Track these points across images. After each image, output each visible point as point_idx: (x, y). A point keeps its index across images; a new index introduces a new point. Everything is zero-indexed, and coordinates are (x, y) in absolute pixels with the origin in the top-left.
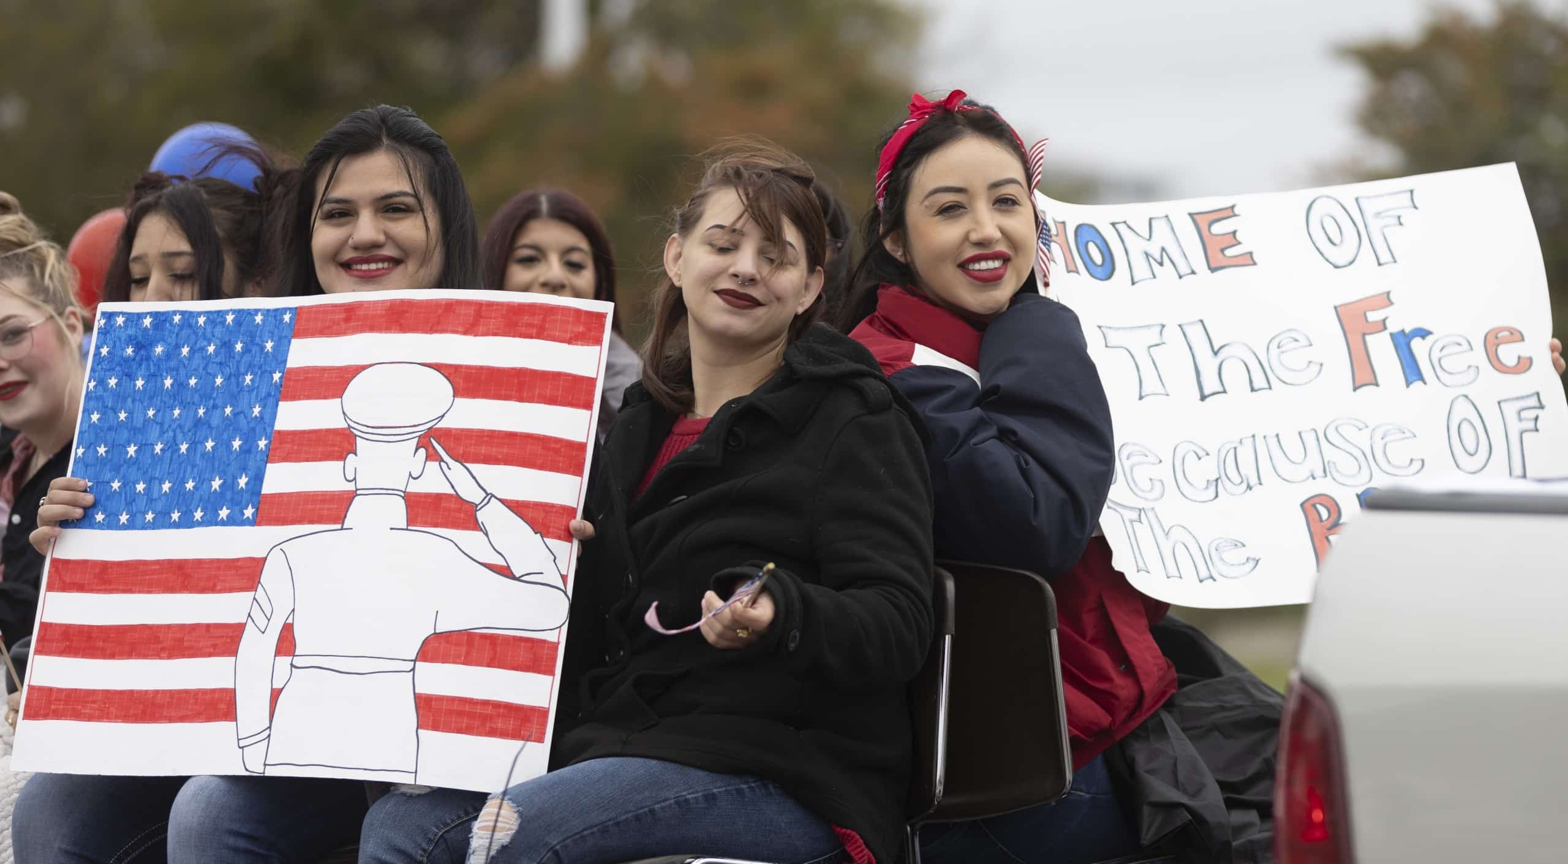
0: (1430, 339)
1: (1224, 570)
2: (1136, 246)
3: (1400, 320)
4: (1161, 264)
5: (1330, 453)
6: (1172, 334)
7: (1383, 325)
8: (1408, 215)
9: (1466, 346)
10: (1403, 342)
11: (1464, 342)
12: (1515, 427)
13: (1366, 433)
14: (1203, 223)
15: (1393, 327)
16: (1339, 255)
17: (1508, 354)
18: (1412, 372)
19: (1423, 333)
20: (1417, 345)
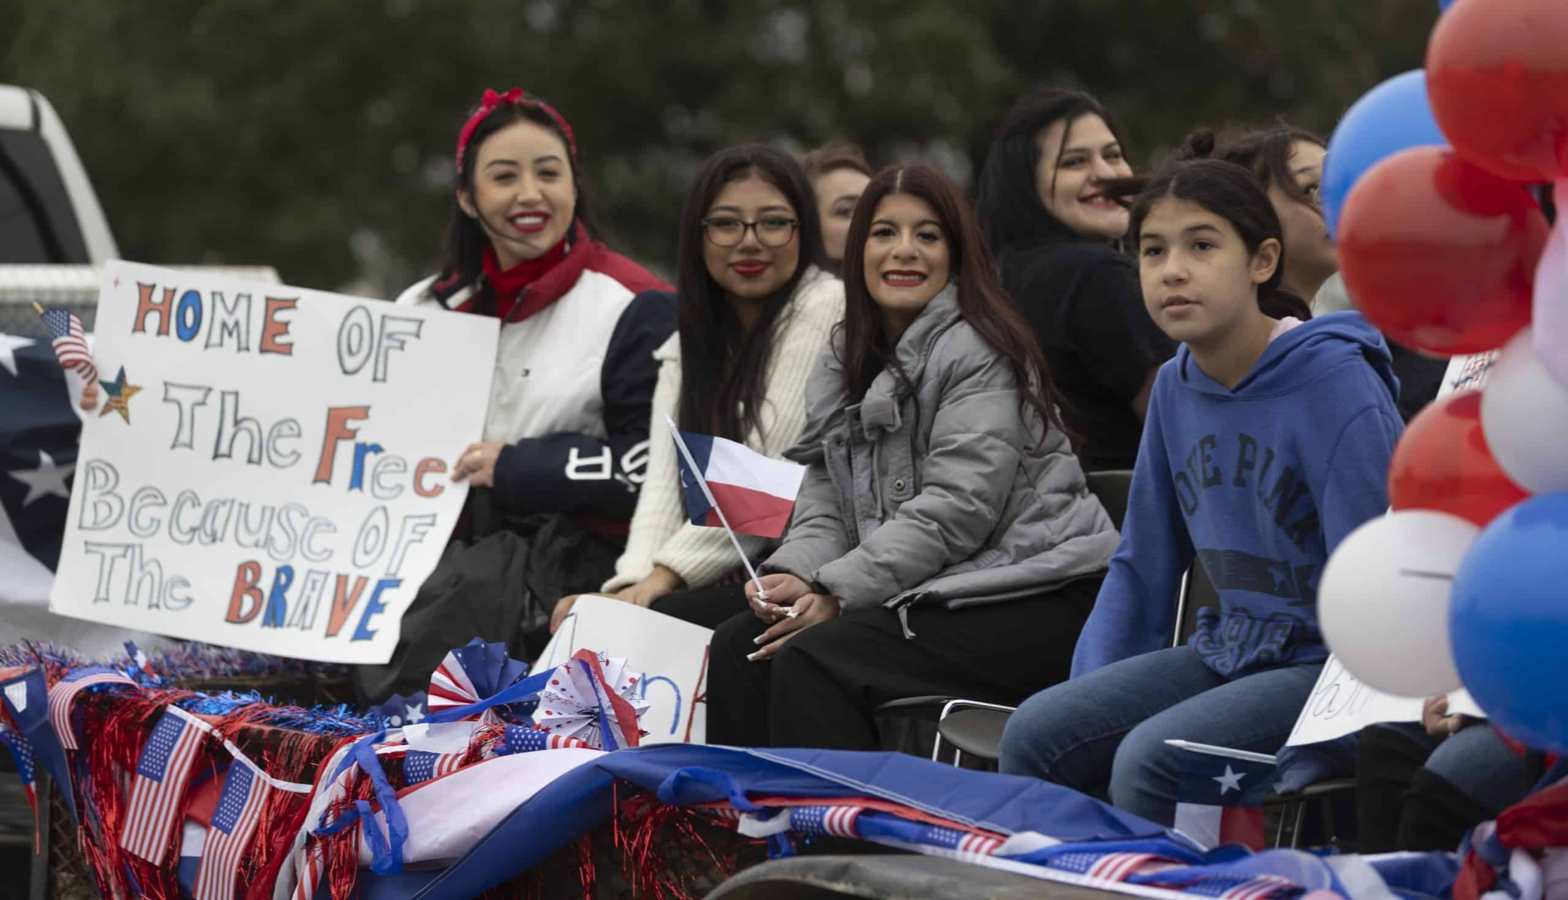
0: (381, 455)
1: (171, 603)
2: (221, 314)
3: (366, 436)
4: (230, 334)
5: (276, 531)
6: (214, 399)
7: (352, 434)
8: (411, 341)
9: (402, 468)
10: (361, 451)
11: (402, 464)
12: (408, 535)
13: (306, 520)
14: (273, 305)
15: (361, 438)
16: (351, 363)
17: (429, 481)
18: (357, 481)
19: (377, 449)
20: (370, 459)
